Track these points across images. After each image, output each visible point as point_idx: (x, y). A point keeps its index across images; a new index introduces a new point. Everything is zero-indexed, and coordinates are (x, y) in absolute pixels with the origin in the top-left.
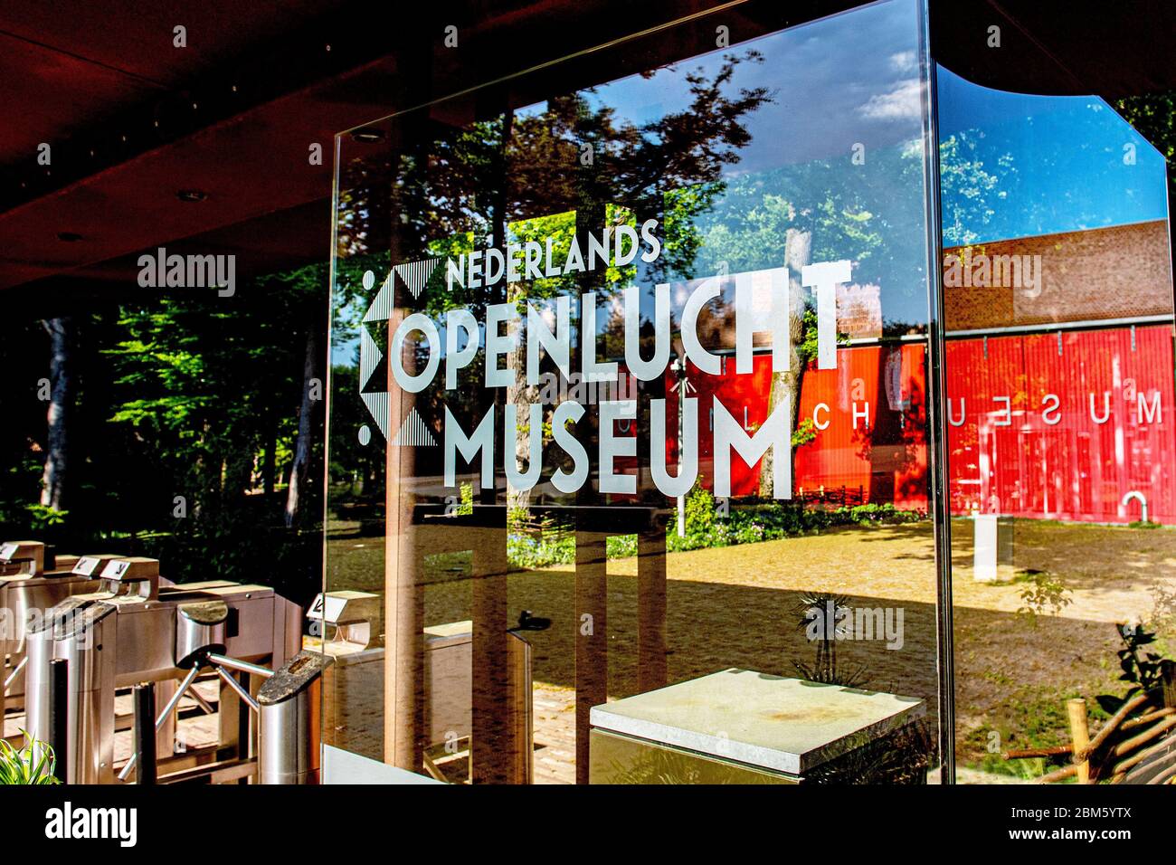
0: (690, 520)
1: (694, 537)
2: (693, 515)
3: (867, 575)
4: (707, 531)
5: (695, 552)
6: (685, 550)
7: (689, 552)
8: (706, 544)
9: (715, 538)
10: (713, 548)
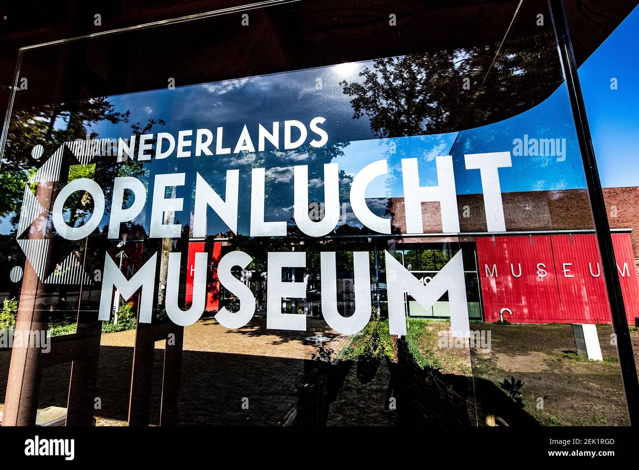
0: (119, 317)
1: (122, 325)
2: (121, 314)
3: (205, 342)
4: (128, 322)
5: (122, 332)
6: (117, 331)
7: (119, 332)
8: (127, 328)
9: (131, 325)
10: (130, 330)
